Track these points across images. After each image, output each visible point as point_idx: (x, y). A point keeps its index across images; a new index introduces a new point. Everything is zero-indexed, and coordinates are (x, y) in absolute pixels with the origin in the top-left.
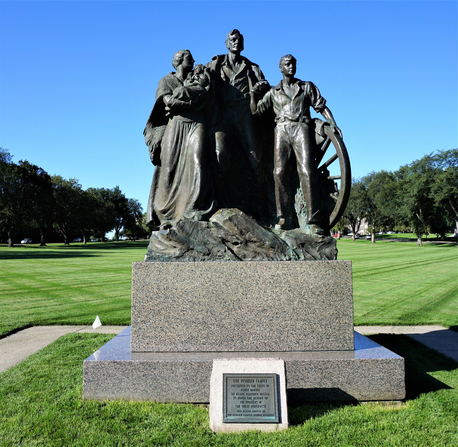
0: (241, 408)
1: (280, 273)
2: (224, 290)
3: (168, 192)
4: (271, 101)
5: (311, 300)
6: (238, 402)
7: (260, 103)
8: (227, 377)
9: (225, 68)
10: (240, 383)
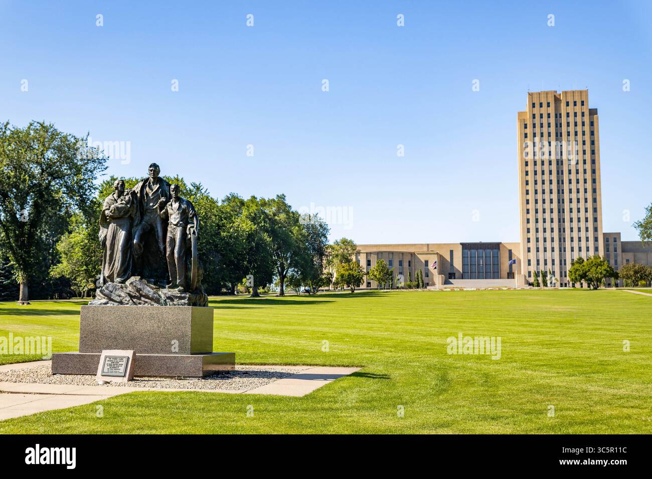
0: (110, 370)
1: (154, 312)
2: (126, 321)
3: (110, 266)
4: (167, 211)
5: (169, 327)
6: (109, 367)
7: (162, 212)
8: (106, 357)
9: (147, 188)
10: (111, 360)
